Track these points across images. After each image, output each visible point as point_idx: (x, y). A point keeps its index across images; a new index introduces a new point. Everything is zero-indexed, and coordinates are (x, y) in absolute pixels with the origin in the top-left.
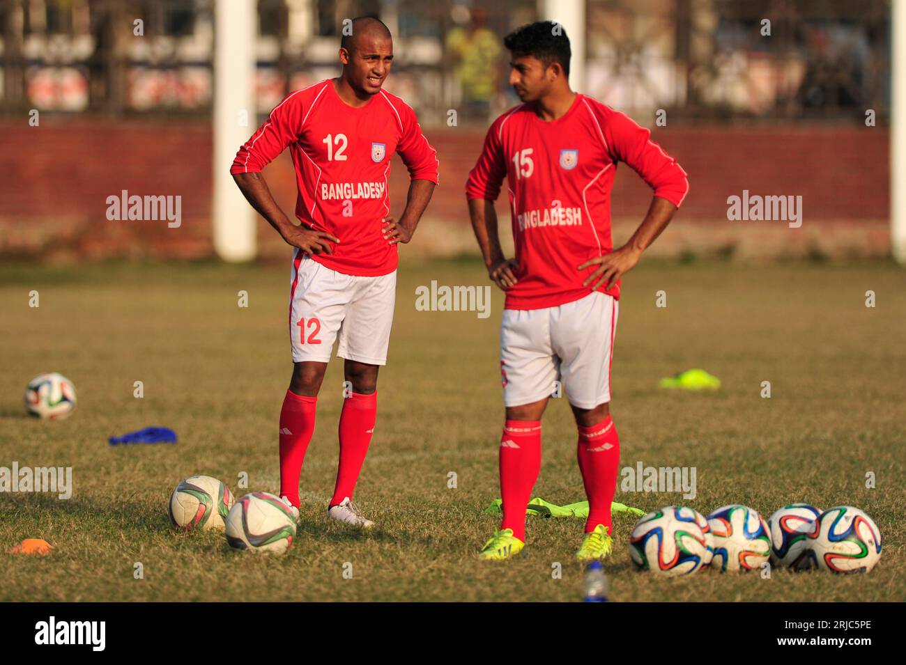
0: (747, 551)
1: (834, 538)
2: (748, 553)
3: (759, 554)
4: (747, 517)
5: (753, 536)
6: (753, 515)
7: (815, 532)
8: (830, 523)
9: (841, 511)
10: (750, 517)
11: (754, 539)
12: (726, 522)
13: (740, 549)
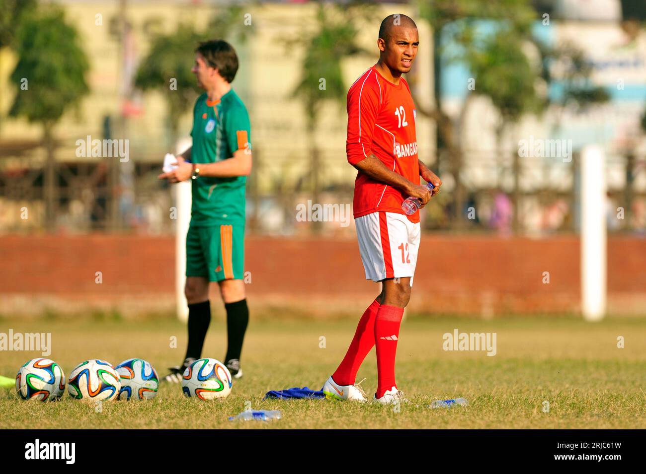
0: (144, 388)
1: (202, 379)
2: (145, 389)
3: (152, 390)
4: (143, 366)
5: (148, 378)
6: (147, 365)
7: (189, 375)
8: (199, 369)
9: (205, 361)
10: (146, 366)
11: (148, 380)
12: (130, 369)
13: (139, 387)
